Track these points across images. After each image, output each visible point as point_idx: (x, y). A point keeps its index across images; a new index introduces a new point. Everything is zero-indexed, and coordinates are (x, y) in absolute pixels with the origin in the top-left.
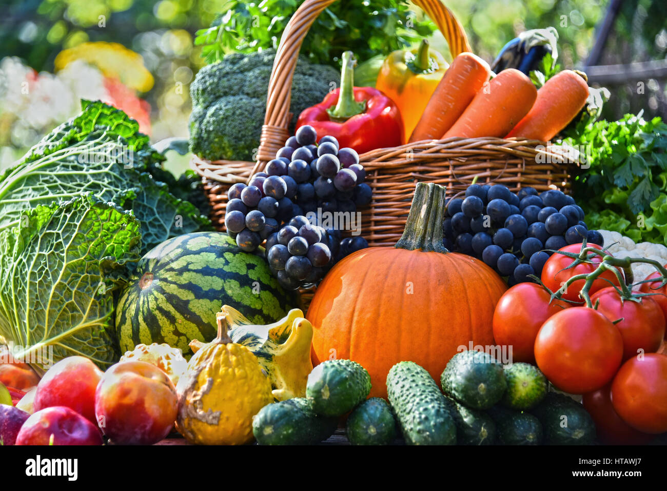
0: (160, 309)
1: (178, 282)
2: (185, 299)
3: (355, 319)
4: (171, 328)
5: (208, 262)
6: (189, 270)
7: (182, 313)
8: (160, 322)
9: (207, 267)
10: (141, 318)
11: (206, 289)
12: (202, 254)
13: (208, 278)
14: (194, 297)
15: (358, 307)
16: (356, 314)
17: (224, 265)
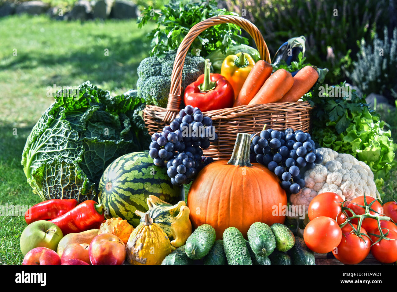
0: (117, 200)
1: (123, 188)
2: (127, 195)
3: (209, 202)
4: (124, 209)
5: (135, 176)
6: (127, 181)
7: (127, 202)
8: (118, 206)
9: (135, 179)
10: (109, 205)
11: (136, 189)
12: (132, 171)
13: (137, 184)
14: (131, 194)
15: (210, 197)
16: (209, 200)
17: (143, 175)
